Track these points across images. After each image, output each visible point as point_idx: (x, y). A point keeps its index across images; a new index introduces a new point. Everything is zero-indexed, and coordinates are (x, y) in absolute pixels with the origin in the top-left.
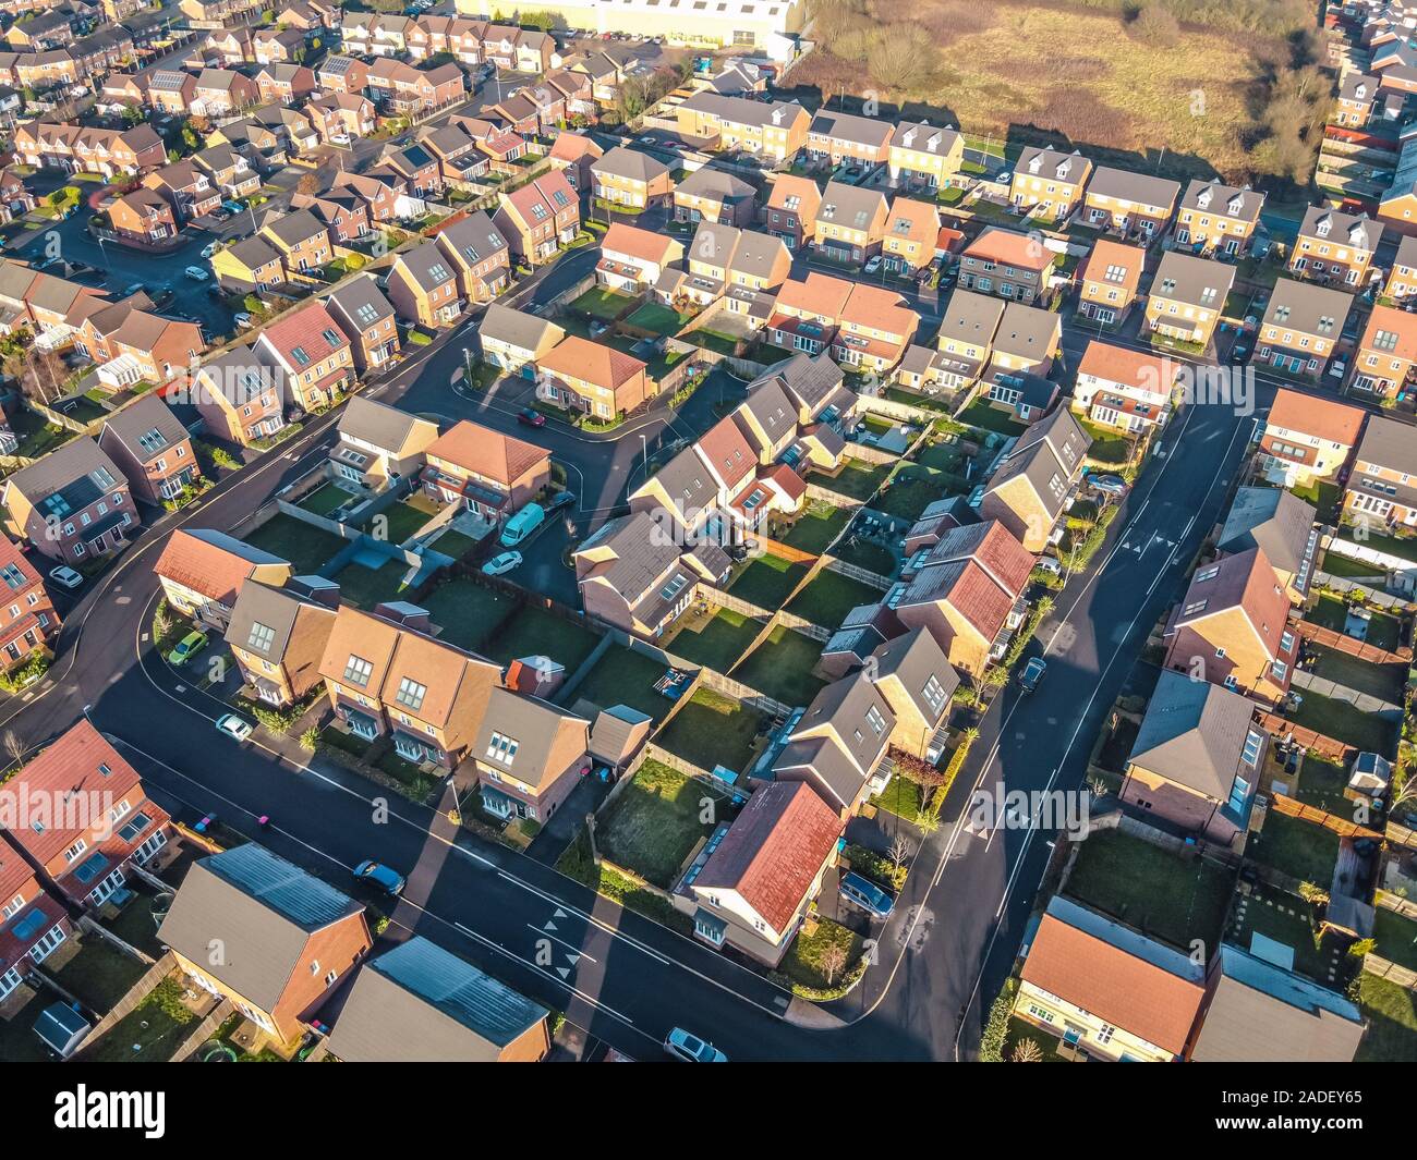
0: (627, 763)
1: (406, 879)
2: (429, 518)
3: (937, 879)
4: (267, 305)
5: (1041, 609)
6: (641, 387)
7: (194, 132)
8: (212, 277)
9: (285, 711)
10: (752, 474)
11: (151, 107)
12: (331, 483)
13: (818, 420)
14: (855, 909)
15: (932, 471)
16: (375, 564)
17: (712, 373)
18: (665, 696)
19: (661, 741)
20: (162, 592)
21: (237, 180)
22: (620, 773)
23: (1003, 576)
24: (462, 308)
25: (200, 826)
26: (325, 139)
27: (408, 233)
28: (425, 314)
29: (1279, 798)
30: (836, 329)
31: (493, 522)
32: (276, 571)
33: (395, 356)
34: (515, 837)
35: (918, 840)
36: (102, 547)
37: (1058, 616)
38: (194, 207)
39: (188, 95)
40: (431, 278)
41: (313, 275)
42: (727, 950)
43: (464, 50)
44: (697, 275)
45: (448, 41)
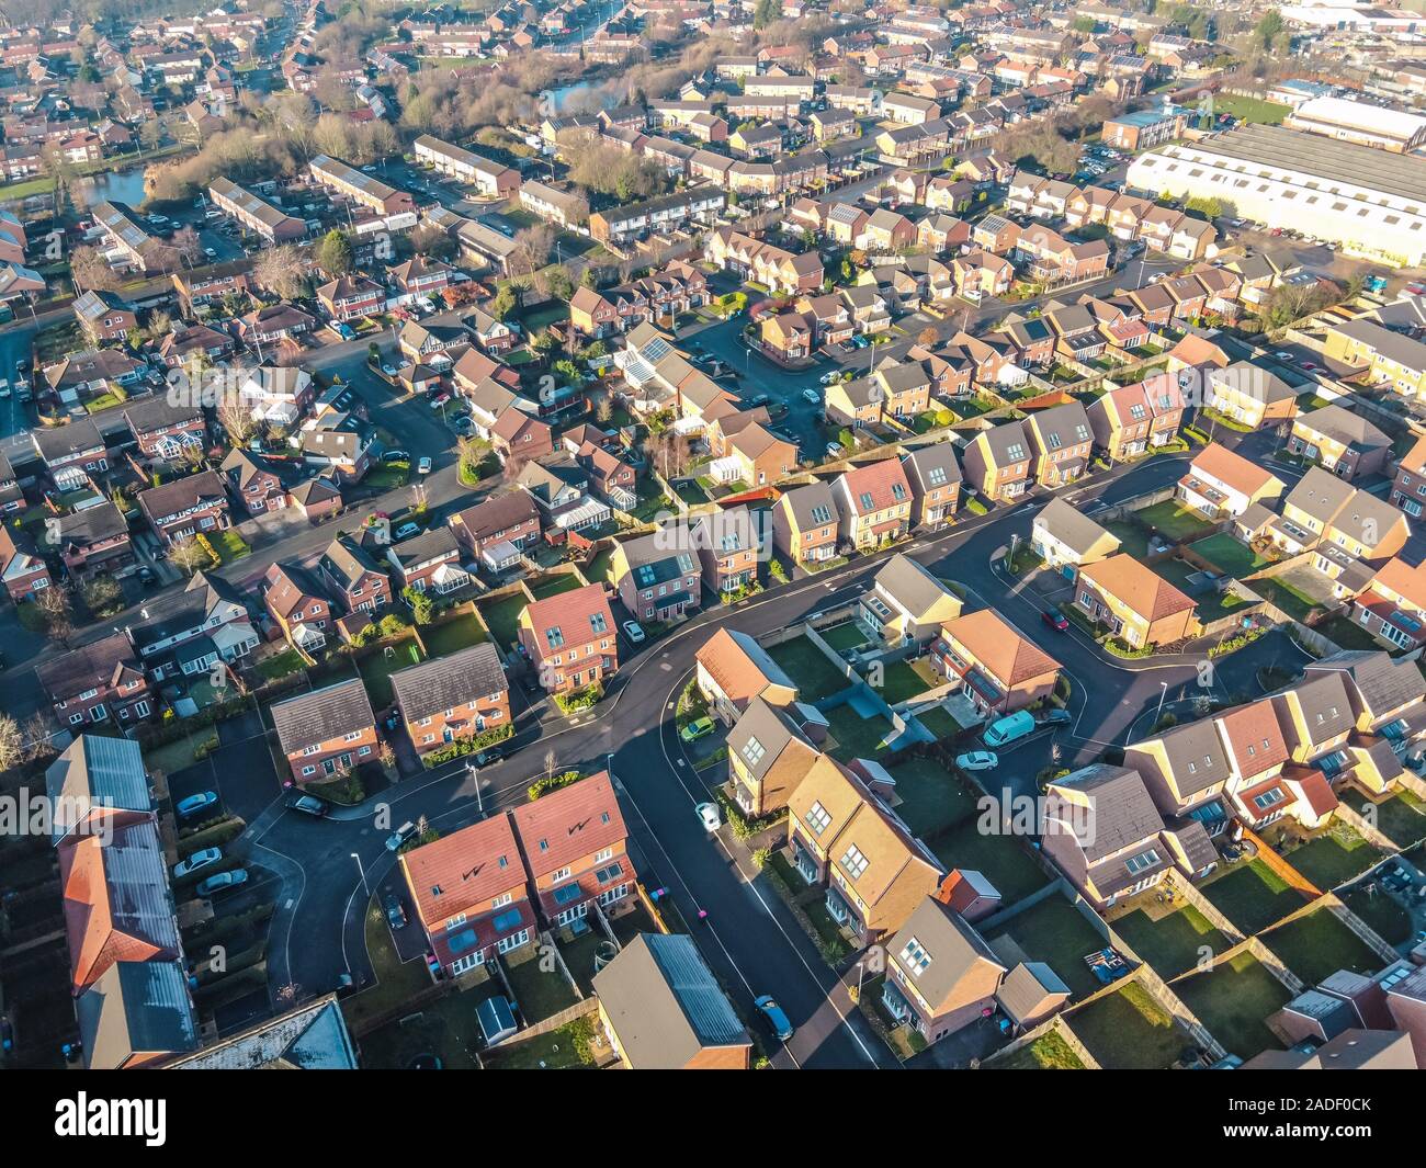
0: (1031, 1025)
1: (794, 1031)
2: (926, 688)
4: (857, 442)
6: (1184, 624)
7: (852, 265)
8: (822, 403)
9: (751, 822)
10: (1277, 770)
11: (824, 233)
12: (854, 624)
13: (1380, 732)
16: (866, 715)
17: (1272, 632)
18: (1094, 973)
19: (1071, 1019)
20: (694, 672)
21: (872, 318)
22: (1020, 1033)
24: (1027, 487)
25: (655, 895)
26: (959, 292)
27: (1003, 401)
28: (990, 486)
31: (983, 715)
32: (784, 693)
33: (949, 518)
34: (900, 1042)
36: (666, 616)
38: (829, 335)
39: (857, 230)
40: (1007, 455)
41: (905, 423)
43: (1119, 225)
44: (1290, 521)
45: (1107, 214)
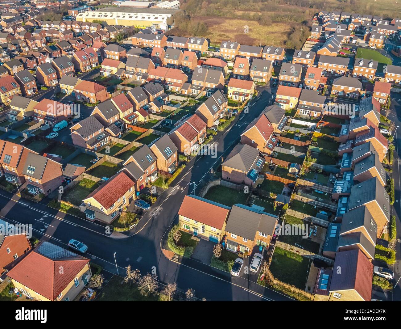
0: (75, 177)
3: (166, 200)
5: (209, 138)
6: (105, 95)
12: (6, 120)
13: (155, 99)
14: (139, 209)
15: (187, 111)
16: (14, 138)
19: (88, 173)
21: (3, 57)
22: (73, 179)
23: (195, 127)
26: (31, 48)
28: (47, 82)
29: (267, 174)
30: (165, 81)
33: (36, 92)
34: (36, 199)
35: (162, 191)
37: (214, 140)
40: (48, 72)
42: (96, 221)
43: (75, 29)
44: (129, 71)
45: (72, 27)
